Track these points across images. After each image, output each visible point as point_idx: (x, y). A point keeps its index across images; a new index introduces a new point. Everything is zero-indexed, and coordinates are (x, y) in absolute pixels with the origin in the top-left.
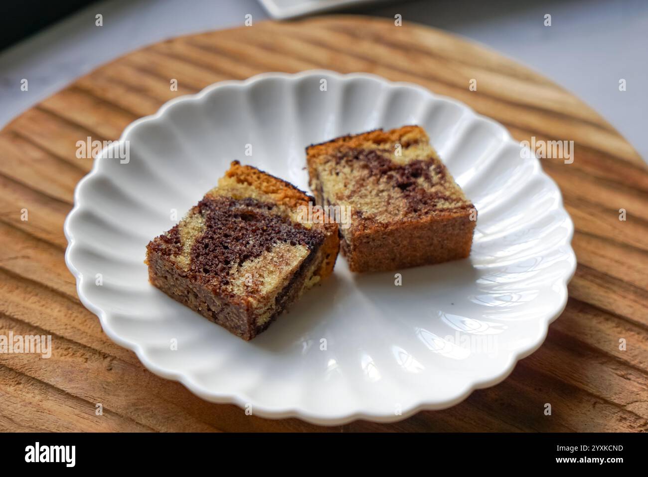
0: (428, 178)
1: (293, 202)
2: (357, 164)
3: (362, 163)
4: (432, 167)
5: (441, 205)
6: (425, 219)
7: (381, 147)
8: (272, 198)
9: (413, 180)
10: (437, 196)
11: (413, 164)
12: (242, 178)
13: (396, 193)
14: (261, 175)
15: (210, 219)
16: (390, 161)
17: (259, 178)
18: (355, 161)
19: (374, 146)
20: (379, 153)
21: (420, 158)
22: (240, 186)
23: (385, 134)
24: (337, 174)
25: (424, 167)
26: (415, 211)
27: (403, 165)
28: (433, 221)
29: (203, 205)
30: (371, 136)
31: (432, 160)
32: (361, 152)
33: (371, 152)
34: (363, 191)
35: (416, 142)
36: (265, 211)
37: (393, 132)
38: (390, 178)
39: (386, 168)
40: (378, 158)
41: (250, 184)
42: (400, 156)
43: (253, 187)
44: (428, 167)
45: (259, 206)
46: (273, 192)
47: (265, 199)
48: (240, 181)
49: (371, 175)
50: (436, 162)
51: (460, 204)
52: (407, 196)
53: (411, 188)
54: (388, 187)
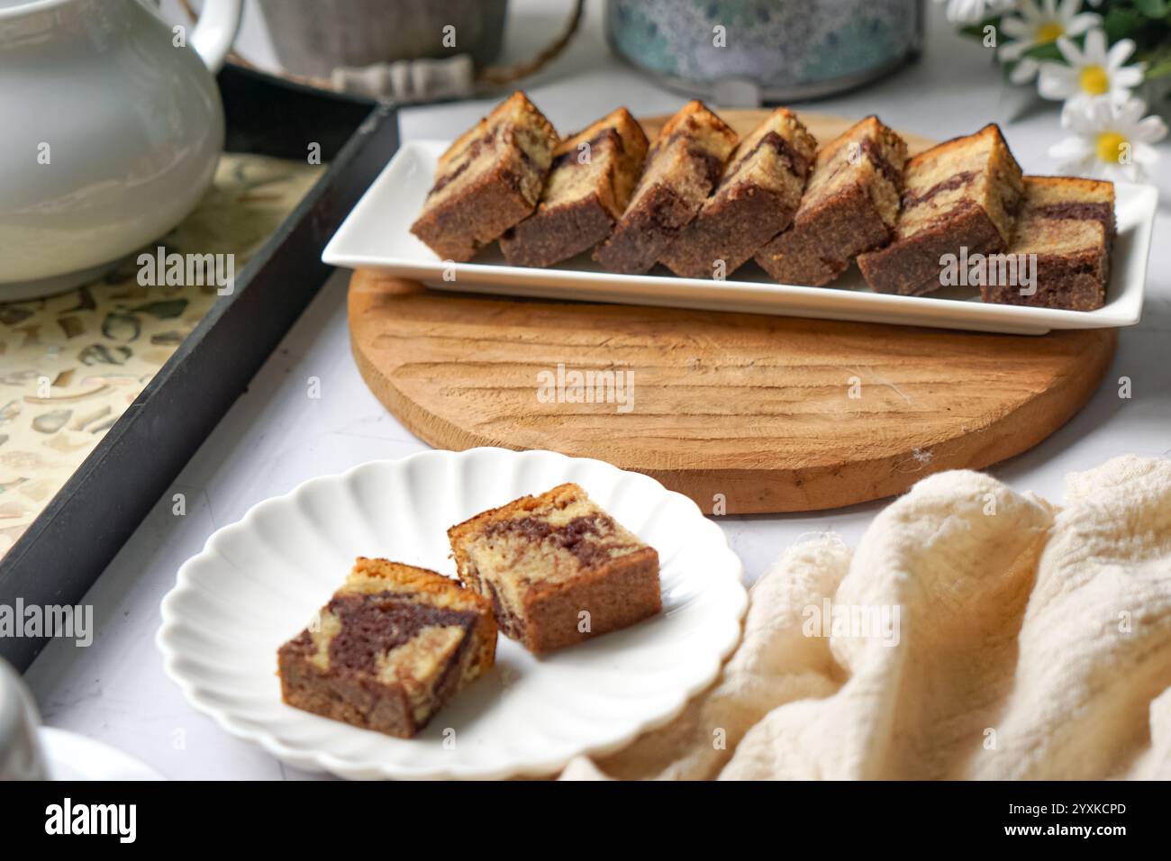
0: (595, 532)
1: (436, 587)
2: (511, 535)
3: (517, 532)
4: (597, 521)
5: (615, 553)
6: (602, 571)
7: (535, 512)
8: (411, 587)
9: (578, 537)
10: (610, 546)
11: (574, 522)
12: (373, 571)
13: (563, 554)
14: (395, 566)
15: (343, 616)
16: (548, 524)
17: (392, 569)
18: (508, 532)
19: (526, 514)
20: (533, 519)
21: (581, 515)
22: (372, 580)
23: (534, 499)
24: (492, 548)
25: (588, 522)
26: (589, 565)
27: (564, 525)
28: (612, 572)
29: (335, 604)
30: (521, 504)
31: (594, 515)
32: (513, 521)
33: (525, 519)
34: (525, 558)
35: (573, 500)
36: (406, 600)
37: (544, 495)
38: (553, 540)
39: (544, 532)
40: (533, 523)
41: (383, 577)
42: (559, 518)
43: (387, 579)
44: (593, 522)
45: (396, 596)
46: (411, 581)
47: (402, 589)
48: (372, 575)
49: (530, 542)
50: (600, 516)
51: (636, 548)
52: (576, 554)
53: (578, 545)
54: (552, 550)
